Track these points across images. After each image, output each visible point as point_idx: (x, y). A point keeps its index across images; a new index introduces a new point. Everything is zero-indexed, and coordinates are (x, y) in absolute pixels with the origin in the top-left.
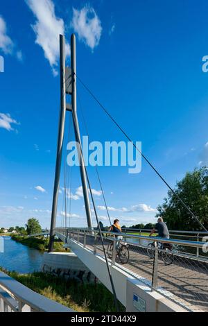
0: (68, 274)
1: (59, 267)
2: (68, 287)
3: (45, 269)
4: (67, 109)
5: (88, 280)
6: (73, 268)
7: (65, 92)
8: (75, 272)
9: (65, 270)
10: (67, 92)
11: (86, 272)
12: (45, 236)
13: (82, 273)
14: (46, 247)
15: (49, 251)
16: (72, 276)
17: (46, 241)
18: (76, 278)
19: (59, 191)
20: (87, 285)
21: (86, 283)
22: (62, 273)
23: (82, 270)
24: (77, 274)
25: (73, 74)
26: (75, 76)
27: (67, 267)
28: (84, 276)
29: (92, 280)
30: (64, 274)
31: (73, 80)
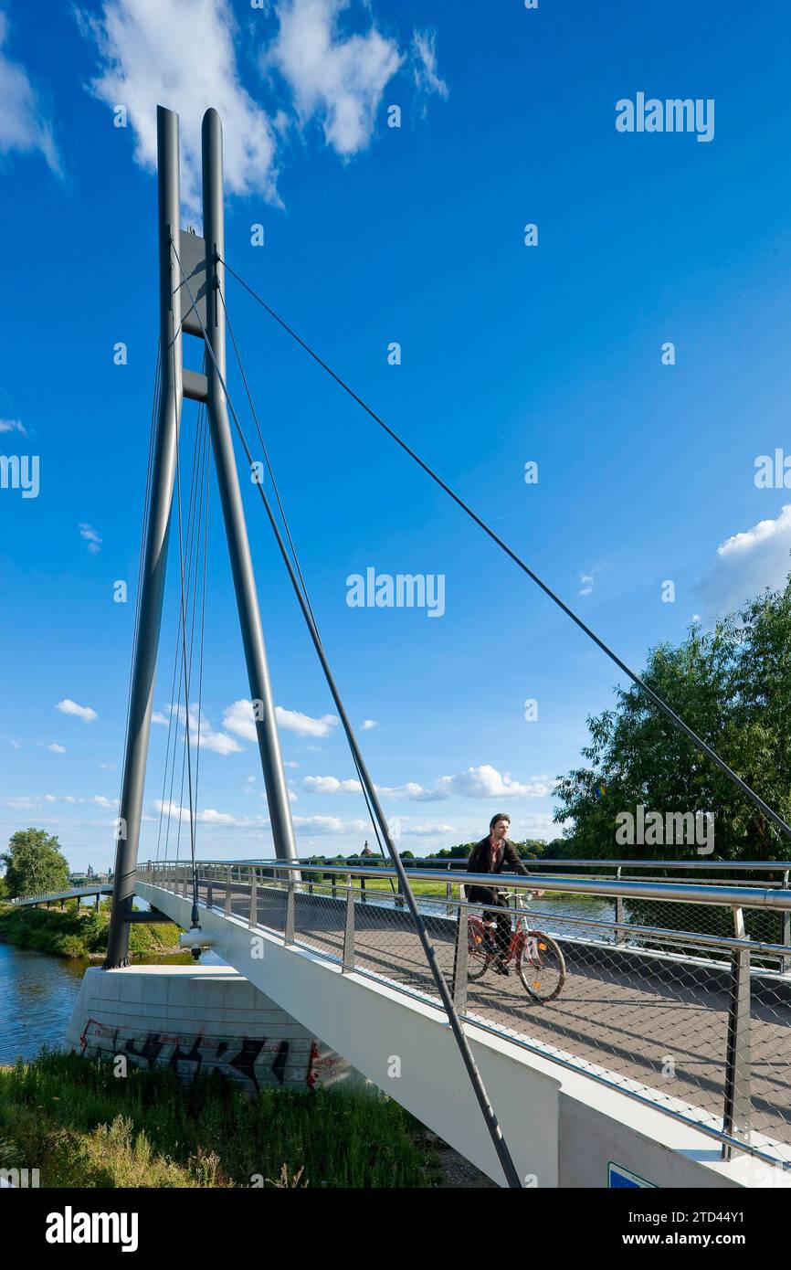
0: (195, 1056)
1: (155, 1027)
2: (193, 1113)
3: (94, 1040)
4: (186, 394)
5: (280, 1077)
6: (214, 1030)
7: (177, 325)
8: (223, 1047)
9: (178, 1040)
10: (187, 329)
11: (272, 1044)
12: (88, 901)
13: (252, 1047)
14: (94, 946)
15: (109, 964)
16: (210, 1062)
17: (92, 920)
18: (228, 1070)
19: (154, 718)
20: (276, 1099)
21: (269, 1089)
22: (167, 1052)
23: (251, 1035)
24: (231, 1053)
25: (212, 259)
26: (220, 268)
27: (190, 1029)
28: (261, 1059)
29: (297, 1075)
30: (177, 1055)
31: (212, 284)
